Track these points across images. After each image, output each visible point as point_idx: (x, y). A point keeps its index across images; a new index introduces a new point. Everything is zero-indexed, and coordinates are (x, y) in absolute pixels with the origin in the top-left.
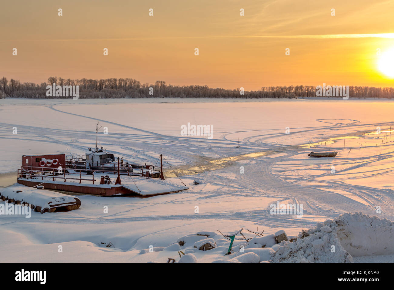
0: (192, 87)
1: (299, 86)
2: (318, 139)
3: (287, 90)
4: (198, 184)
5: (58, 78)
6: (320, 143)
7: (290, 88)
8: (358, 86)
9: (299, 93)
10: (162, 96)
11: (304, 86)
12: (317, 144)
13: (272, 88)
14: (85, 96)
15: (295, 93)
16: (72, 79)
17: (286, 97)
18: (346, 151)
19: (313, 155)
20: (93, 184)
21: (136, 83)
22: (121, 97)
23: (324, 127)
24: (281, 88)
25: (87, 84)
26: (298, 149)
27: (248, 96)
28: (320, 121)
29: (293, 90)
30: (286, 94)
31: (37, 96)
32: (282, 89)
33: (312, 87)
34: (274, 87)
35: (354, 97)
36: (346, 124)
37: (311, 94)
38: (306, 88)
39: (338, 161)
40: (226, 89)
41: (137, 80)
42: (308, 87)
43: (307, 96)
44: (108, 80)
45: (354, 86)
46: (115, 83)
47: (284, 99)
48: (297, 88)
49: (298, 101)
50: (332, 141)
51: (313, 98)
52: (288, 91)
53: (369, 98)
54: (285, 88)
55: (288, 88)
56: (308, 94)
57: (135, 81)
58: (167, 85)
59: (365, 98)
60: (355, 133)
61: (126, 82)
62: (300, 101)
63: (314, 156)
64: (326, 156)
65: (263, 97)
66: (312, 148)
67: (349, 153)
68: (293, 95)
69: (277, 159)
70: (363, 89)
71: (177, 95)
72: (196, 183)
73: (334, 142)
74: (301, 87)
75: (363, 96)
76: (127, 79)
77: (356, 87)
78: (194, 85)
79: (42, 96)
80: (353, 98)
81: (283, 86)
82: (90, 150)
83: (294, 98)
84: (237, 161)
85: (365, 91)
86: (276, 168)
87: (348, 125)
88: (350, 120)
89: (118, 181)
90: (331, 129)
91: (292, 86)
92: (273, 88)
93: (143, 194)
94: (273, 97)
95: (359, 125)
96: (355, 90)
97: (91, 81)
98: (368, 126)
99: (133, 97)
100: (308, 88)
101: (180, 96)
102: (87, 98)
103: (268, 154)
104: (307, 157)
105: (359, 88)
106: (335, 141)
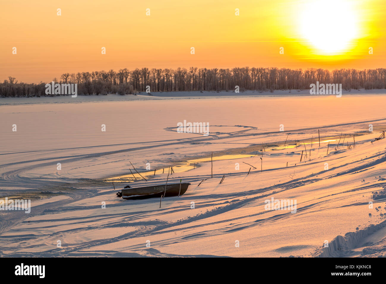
1: (140, 69)
2: (160, 163)
3: (116, 80)
7: (122, 75)
8: (257, 67)
9: (141, 86)
11: (149, 70)
12: (152, 173)
13: (84, 74)
15: (132, 84)
17: (114, 92)
18: (216, 182)
19: (129, 193)
23: (178, 140)
24: (103, 75)
26: (104, 185)
27: (32, 93)
28: (173, 129)
29: (129, 77)
30: (113, 86)
32: (105, 76)
33: (167, 70)
34: (88, 73)
35: (250, 89)
36: (229, 134)
37: (166, 85)
38: (154, 74)
39: (186, 203)
42: (158, 71)
43: (159, 91)
45: (250, 68)
47: (110, 96)
48: (136, 74)
49: (138, 99)
50: (191, 165)
51: (169, 93)
53: (280, 91)
54: (112, 74)
55: (119, 74)
56: (160, 85)
59: (272, 92)
60: (245, 148)
62: (141, 99)
63: (132, 195)
66: (140, 180)
67: (221, 185)
68: (128, 88)
70: (268, 74)
73: (193, 167)
74: (145, 72)
75: (267, 87)
77: (253, 70)
80: (248, 92)
81: (107, 71)
83: (130, 93)
85: (271, 78)
87: (231, 135)
88: (238, 126)
90: (194, 144)
91: (125, 69)
95: (254, 135)
96: (252, 76)
98: (274, 135)
100: (159, 74)
104: (114, 200)
105: (260, 70)
106: (197, 165)
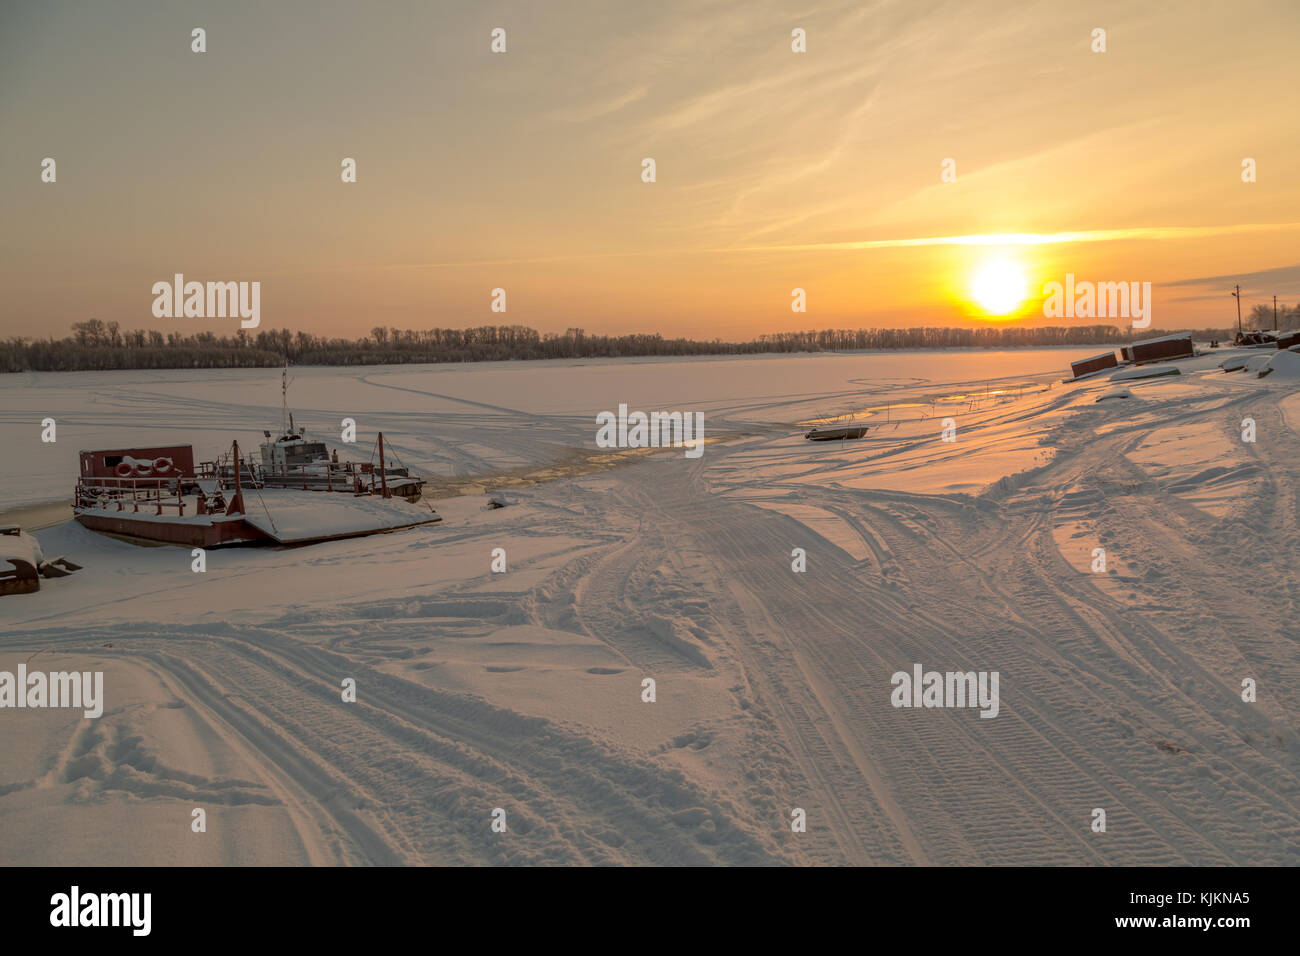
0: (632, 337)
1: (827, 330)
2: (843, 410)
3: (806, 339)
4: (500, 506)
5: (388, 328)
6: (841, 418)
7: (811, 335)
8: (931, 327)
9: (826, 344)
10: (578, 355)
11: (834, 331)
12: (835, 419)
14: (435, 359)
15: (820, 342)
16: (414, 330)
17: (803, 350)
18: (891, 427)
19: (815, 435)
20: (181, 514)
21: (531, 333)
22: (501, 359)
23: (858, 391)
25: (443, 338)
26: (794, 428)
27: (735, 351)
28: (853, 381)
29: (817, 337)
30: (803, 345)
31: (346, 361)
32: (796, 336)
33: (850, 331)
34: (781, 334)
35: (925, 346)
36: (904, 385)
37: (848, 343)
38: (838, 334)
39: (865, 444)
40: (697, 341)
41: (533, 328)
42: (842, 331)
43: (842, 349)
44: (480, 329)
45: (925, 327)
46: (494, 334)
47: (800, 353)
48: (823, 334)
50: (870, 412)
51: (851, 350)
52: (807, 341)
54: (802, 334)
56: (844, 344)
57: (529, 330)
58: (588, 335)
60: (918, 398)
61: (513, 333)
63: (819, 437)
64: (840, 438)
65: (761, 352)
67: (896, 430)
68: (816, 347)
69: (736, 449)
71: (604, 352)
72: (497, 505)
73: (871, 415)
74: (830, 333)
76: (514, 327)
77: (927, 329)
78: (636, 334)
79: (356, 360)
81: (798, 332)
82: (267, 434)
83: (818, 351)
84: (649, 455)
86: (722, 464)
87: (906, 387)
88: (913, 379)
89: (237, 506)
90: (873, 394)
91: (814, 331)
92: (780, 336)
93: (282, 538)
94: (778, 351)
95: (927, 386)
97: (449, 332)
98: (945, 387)
99: (524, 358)
101: (611, 353)
102: (438, 361)
103: (725, 440)
104: (803, 441)
105: (934, 330)
106: (876, 413)
